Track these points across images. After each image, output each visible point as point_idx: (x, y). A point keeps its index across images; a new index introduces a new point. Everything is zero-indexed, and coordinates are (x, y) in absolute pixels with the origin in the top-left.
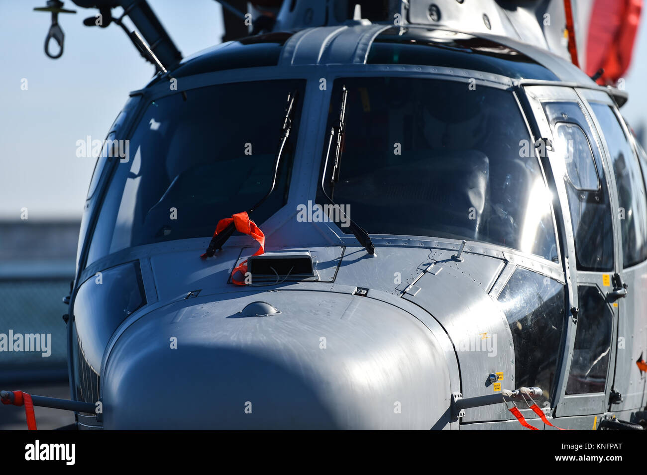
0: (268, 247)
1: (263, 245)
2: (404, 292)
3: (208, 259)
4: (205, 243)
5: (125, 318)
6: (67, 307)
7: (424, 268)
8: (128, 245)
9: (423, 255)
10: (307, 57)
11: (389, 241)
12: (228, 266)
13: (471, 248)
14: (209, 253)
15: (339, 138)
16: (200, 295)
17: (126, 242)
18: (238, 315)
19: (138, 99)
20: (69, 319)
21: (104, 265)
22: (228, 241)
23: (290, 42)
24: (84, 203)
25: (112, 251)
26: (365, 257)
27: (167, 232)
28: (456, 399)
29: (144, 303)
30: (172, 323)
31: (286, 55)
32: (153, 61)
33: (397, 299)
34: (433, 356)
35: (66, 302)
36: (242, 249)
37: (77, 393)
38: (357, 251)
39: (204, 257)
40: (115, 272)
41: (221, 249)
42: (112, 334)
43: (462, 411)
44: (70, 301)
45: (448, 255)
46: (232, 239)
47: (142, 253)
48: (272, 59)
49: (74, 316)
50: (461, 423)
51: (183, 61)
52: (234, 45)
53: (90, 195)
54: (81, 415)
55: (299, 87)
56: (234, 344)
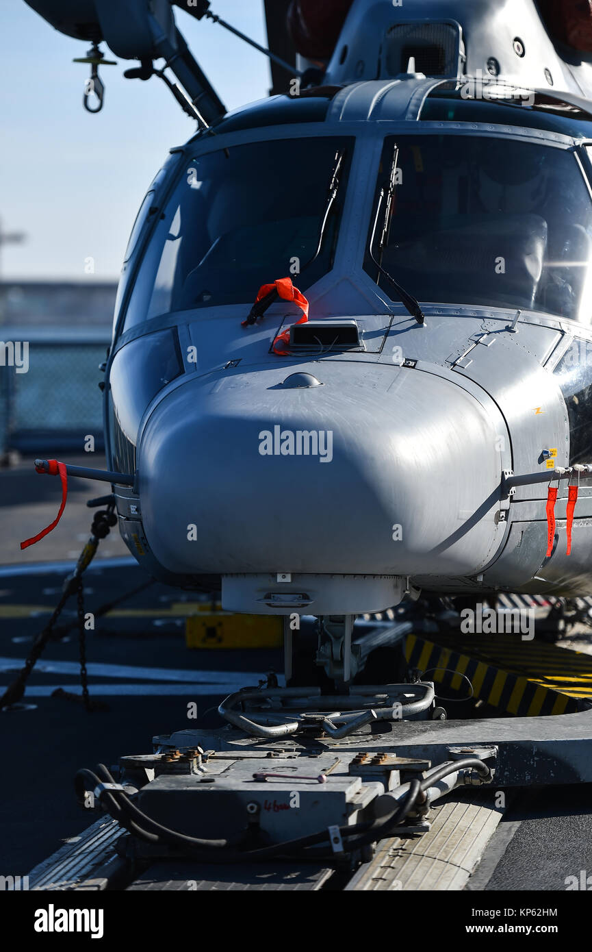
0: (313, 315)
1: (306, 312)
2: (454, 364)
3: (249, 326)
4: (246, 309)
5: (162, 387)
6: (104, 374)
7: (476, 339)
8: (167, 310)
9: (475, 325)
10: (357, 113)
11: (440, 310)
12: (269, 334)
13: (526, 317)
14: (250, 321)
15: (389, 200)
16: (239, 365)
17: (166, 307)
18: (279, 386)
19: (179, 156)
20: (105, 386)
21: (147, 327)
22: (270, 308)
23: (340, 97)
24: (122, 266)
25: (150, 316)
26: (414, 327)
27: (206, 298)
28: (507, 477)
29: (181, 372)
30: (210, 393)
31: (334, 110)
32: (195, 117)
33: (447, 371)
34: (484, 431)
35: (103, 370)
36: (285, 317)
37: (113, 464)
38: (406, 320)
39: (245, 325)
40: (151, 339)
41: (262, 317)
42: (149, 405)
43: (513, 489)
44: (107, 368)
45: (501, 325)
46: (274, 307)
47: (181, 318)
48: (319, 115)
49: (110, 385)
50: (512, 501)
51: (227, 116)
52: (281, 98)
53: (128, 257)
54: (117, 486)
55: (347, 145)
56: (274, 417)
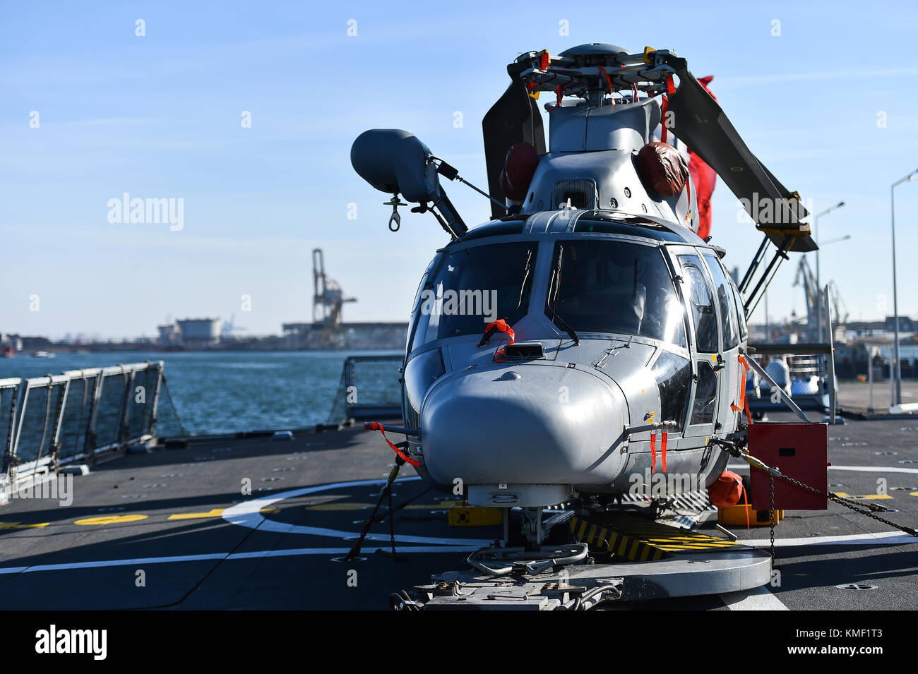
0: (517, 339)
1: (513, 339)
2: (596, 366)
3: (481, 347)
4: (480, 337)
5: (433, 381)
6: (401, 374)
7: (608, 352)
8: (436, 338)
9: (608, 344)
10: (539, 229)
11: (587, 336)
12: (493, 350)
13: (635, 339)
14: (482, 343)
15: (558, 275)
16: (477, 367)
17: (434, 336)
18: (499, 380)
19: (441, 253)
20: (402, 381)
21: (425, 348)
22: (493, 336)
23: (529, 220)
24: (411, 314)
25: (426, 342)
26: (573, 345)
27: (457, 331)
28: (626, 428)
29: (444, 372)
30: (460, 384)
31: (527, 227)
32: (450, 232)
33: (592, 370)
34: (614, 404)
35: (401, 372)
36: (501, 341)
37: (406, 424)
38: (569, 342)
39: (479, 345)
40: (427, 354)
41: (489, 341)
42: (426, 391)
43: (630, 435)
44: (403, 371)
45: (622, 344)
46: (495, 335)
47: (443, 343)
48: (518, 230)
49: (405, 380)
50: (629, 442)
51: (468, 231)
52: (498, 221)
53: (414, 309)
54: (409, 436)
55: (534, 246)
56: (496, 396)
